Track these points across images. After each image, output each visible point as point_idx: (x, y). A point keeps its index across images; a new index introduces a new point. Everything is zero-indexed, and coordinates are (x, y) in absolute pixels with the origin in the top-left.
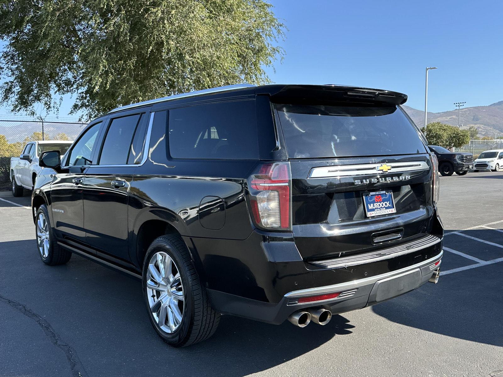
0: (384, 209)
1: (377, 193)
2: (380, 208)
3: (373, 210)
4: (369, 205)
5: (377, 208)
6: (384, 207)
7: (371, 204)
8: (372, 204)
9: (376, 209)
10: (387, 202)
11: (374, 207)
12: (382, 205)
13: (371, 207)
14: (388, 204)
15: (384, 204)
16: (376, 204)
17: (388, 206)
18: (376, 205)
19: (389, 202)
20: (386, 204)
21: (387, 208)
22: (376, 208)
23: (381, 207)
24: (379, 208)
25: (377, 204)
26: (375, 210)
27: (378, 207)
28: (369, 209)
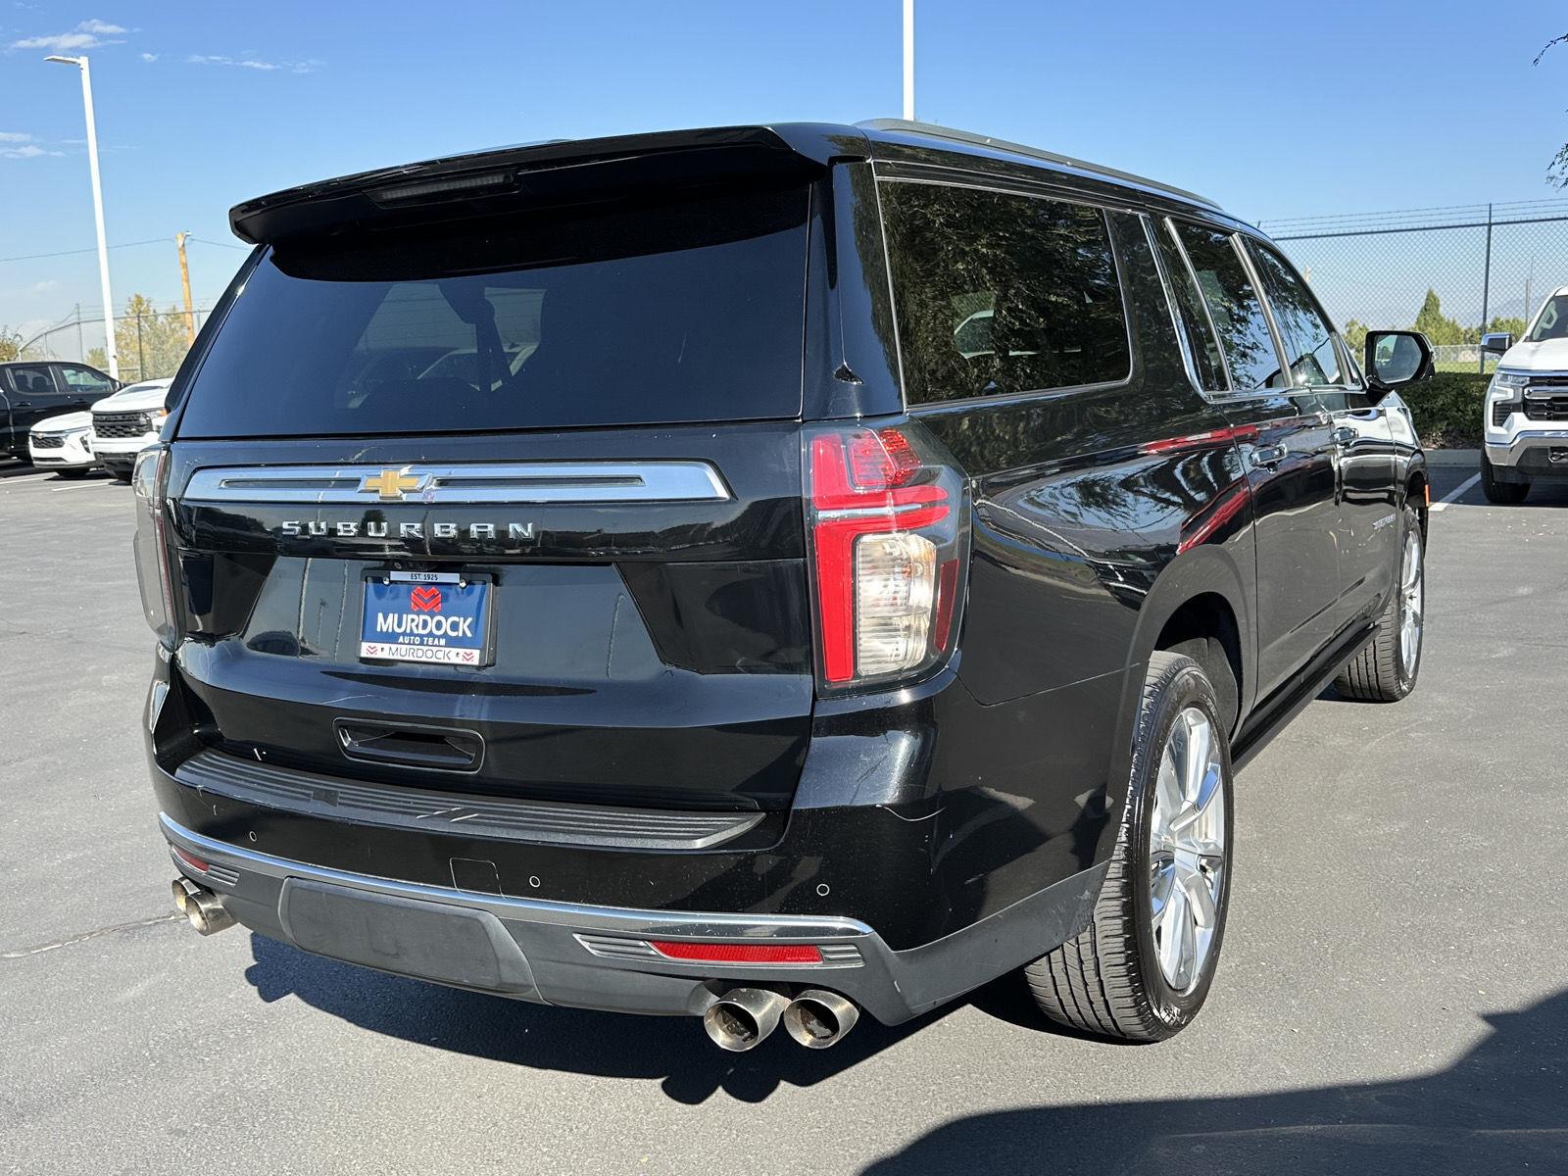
0: (443, 642)
1: (422, 577)
2: (421, 636)
3: (391, 638)
4: (380, 615)
5: (412, 634)
6: (445, 636)
7: (391, 615)
8: (396, 615)
9: (404, 634)
10: (462, 619)
11: (399, 626)
12: (439, 625)
13: (385, 623)
14: (464, 626)
15: (446, 626)
16: (410, 616)
17: (461, 634)
18: (412, 621)
19: (470, 620)
20: (455, 626)
21: (453, 643)
22: (408, 631)
23: (431, 634)
24: (418, 635)
25: (415, 617)
26: (401, 640)
27: (415, 632)
28: (379, 630)
